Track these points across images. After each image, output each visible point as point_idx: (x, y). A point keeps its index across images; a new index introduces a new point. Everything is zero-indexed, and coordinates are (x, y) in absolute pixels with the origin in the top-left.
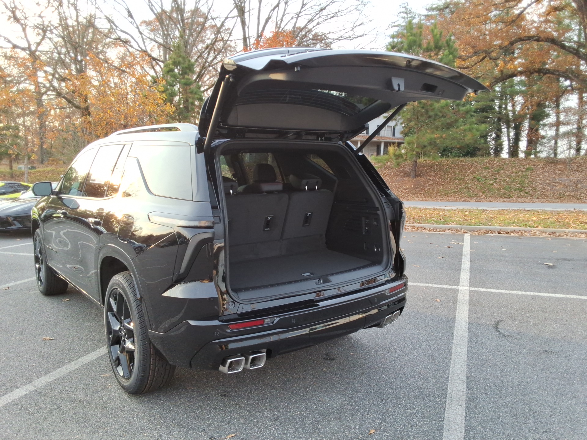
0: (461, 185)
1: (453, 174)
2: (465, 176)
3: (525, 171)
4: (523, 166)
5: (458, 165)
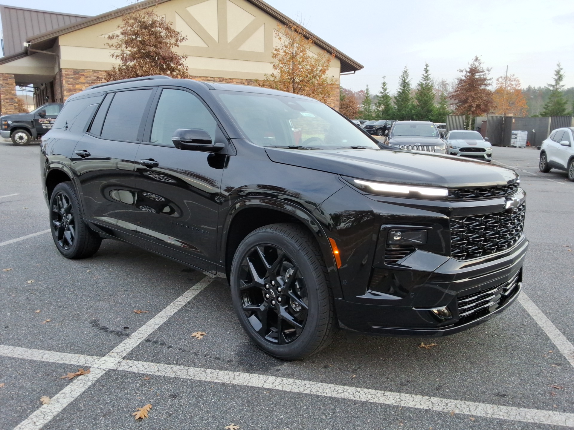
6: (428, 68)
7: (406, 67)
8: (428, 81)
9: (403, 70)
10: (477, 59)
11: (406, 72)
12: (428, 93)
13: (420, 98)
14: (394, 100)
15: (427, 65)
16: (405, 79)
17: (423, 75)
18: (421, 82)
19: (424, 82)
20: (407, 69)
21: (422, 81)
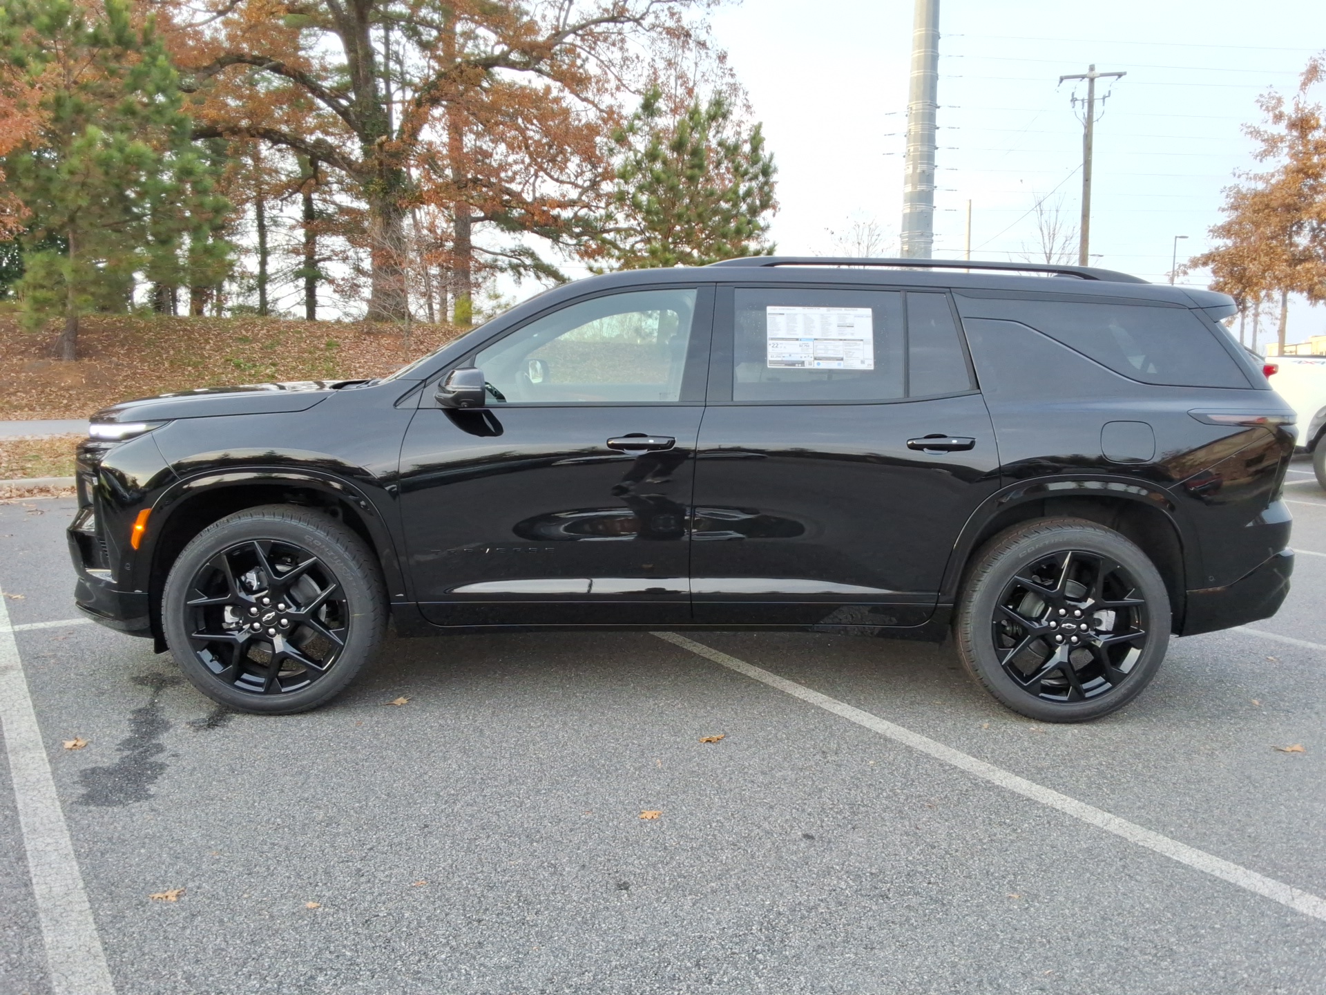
0: (203, 379)
1: (172, 352)
2: (202, 356)
3: (326, 350)
4: (319, 338)
5: (175, 331)
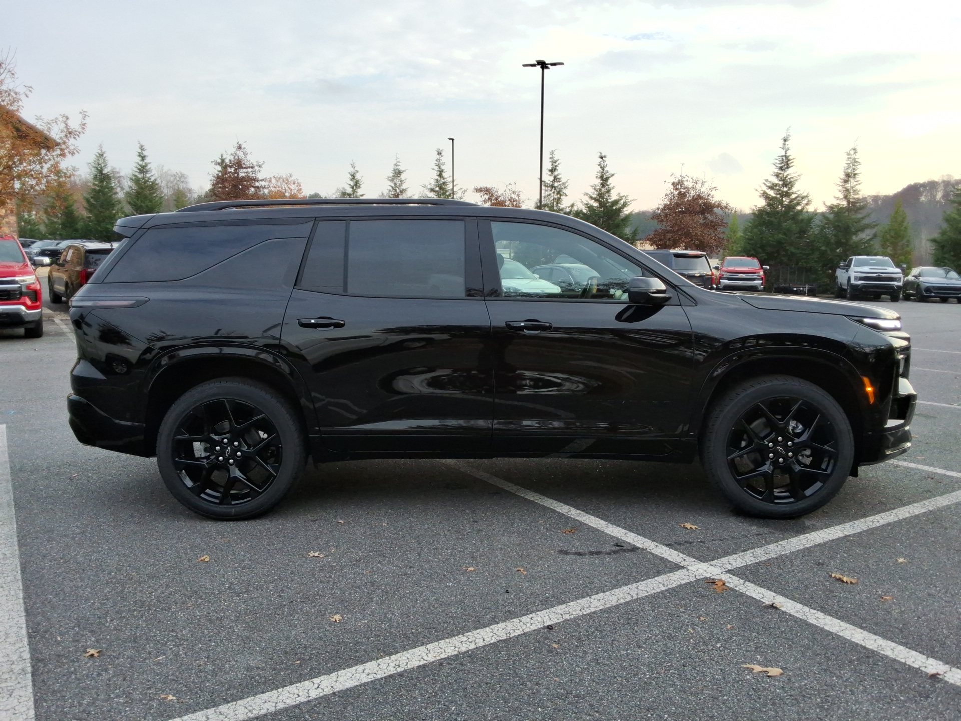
6: (145, 153)
7: (101, 147)
8: (148, 175)
9: (96, 151)
10: (240, 147)
11: (102, 155)
12: (151, 194)
13: (139, 203)
14: (85, 204)
15: (142, 146)
16: (101, 168)
17: (138, 163)
18: (135, 176)
19: (140, 176)
20: (103, 150)
21: (137, 174)
